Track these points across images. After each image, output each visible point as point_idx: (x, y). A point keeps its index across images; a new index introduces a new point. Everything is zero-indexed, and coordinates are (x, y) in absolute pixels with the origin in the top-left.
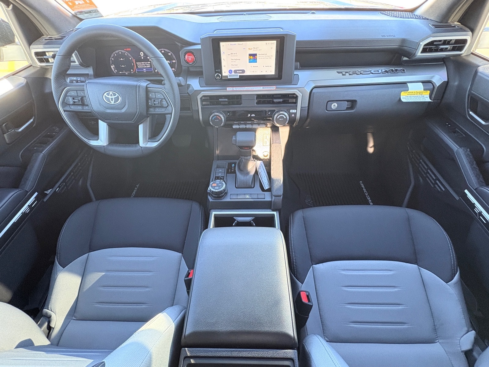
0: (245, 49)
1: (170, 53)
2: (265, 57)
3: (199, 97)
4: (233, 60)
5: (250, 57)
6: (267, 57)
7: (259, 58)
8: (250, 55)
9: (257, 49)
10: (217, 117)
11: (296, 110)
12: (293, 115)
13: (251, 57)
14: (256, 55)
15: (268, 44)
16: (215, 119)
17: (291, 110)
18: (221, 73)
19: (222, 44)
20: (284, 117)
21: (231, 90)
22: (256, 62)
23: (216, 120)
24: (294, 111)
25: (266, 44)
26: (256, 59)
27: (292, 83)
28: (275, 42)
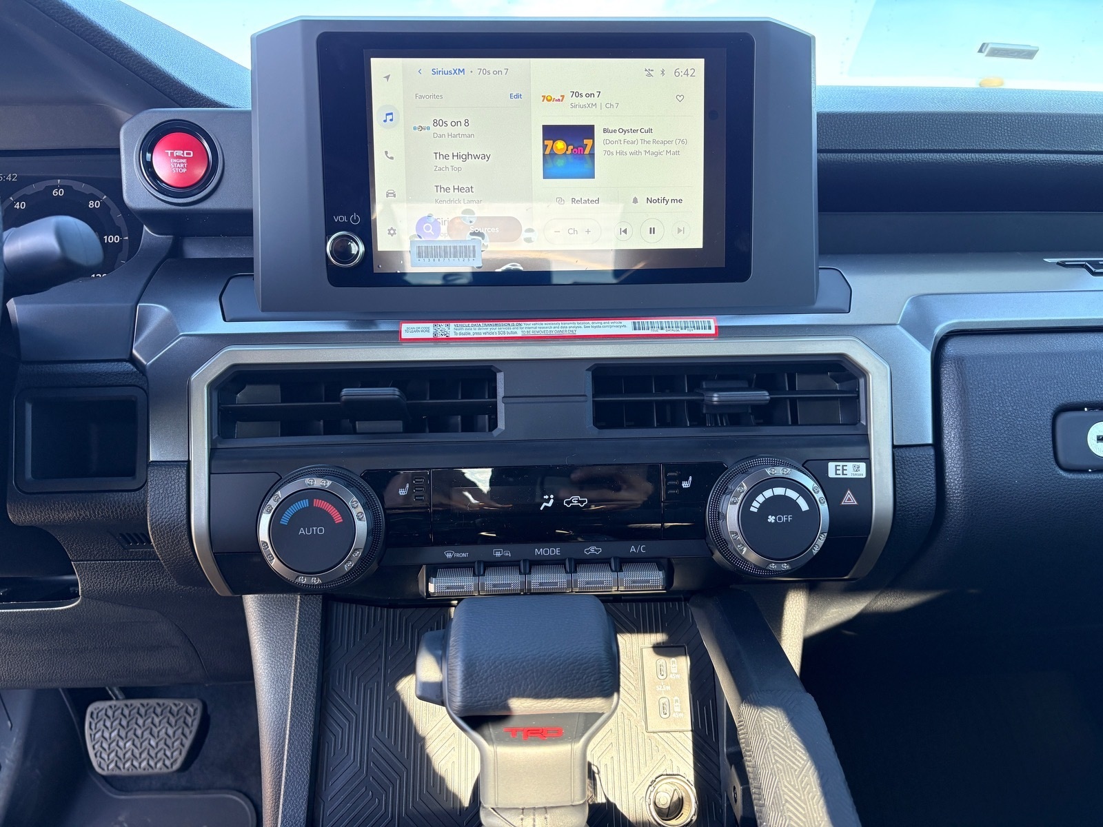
0: (518, 96)
1: (95, 198)
2: (642, 147)
3: (202, 379)
4: (446, 157)
5: (549, 143)
6: (654, 148)
7: (609, 153)
8: (551, 132)
9: (591, 100)
10: (318, 503)
11: (863, 465)
12: (849, 499)
13: (560, 145)
14: (588, 131)
15: (655, 73)
16: (302, 518)
17: (831, 465)
18: (366, 232)
19: (379, 67)
20: (794, 503)
21: (431, 336)
22: (592, 175)
23: (308, 526)
24: (853, 470)
25: (649, 73)
26: (592, 155)
27: (818, 305)
28: (699, 64)
